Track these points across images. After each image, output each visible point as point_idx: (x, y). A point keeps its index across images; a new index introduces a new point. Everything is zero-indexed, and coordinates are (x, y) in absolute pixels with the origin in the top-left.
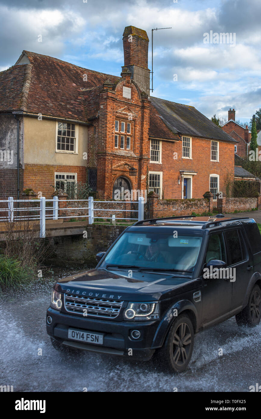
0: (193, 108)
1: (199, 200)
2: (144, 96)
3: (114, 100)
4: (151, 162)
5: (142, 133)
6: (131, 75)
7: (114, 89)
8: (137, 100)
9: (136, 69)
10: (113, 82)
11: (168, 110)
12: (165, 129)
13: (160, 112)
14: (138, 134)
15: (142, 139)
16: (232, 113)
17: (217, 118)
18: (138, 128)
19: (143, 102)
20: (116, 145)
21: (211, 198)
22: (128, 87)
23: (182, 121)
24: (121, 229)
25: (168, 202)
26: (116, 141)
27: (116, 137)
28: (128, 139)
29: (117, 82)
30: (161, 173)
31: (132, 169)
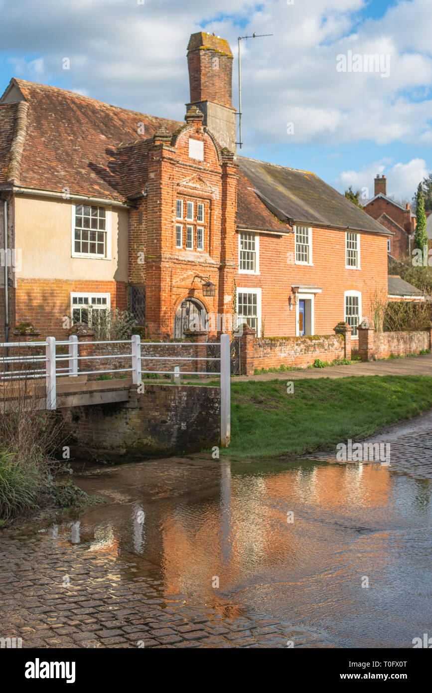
0: (313, 177)
1: (327, 337)
2: (226, 155)
3: (173, 163)
5: (224, 221)
6: (203, 119)
7: (173, 144)
8: (214, 162)
9: (212, 108)
10: (171, 133)
11: (269, 179)
12: (266, 213)
13: (254, 182)
14: (216, 223)
15: (224, 232)
16: (380, 184)
17: (354, 192)
18: (217, 212)
19: (224, 166)
20: (178, 243)
21: (348, 334)
22: (198, 139)
23: (294, 198)
24: (191, 391)
25: (272, 343)
26: (178, 236)
27: (178, 229)
28: (200, 232)
29: (179, 132)
30: (258, 291)
31: (208, 285)
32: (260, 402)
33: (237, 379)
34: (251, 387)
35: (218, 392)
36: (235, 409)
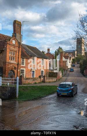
0: (36, 48)
1: (37, 78)
2: (19, 43)
3: (9, 44)
4: (21, 65)
5: (19, 56)
6: (15, 36)
7: (9, 41)
8: (17, 44)
9: (17, 34)
10: (9, 39)
11: (28, 48)
12: (26, 54)
13: (25, 48)
14: (17, 56)
15: (18, 58)
16: (49, 50)
17: (44, 51)
18: (17, 54)
19: (19, 45)
20: (10, 60)
21: (41, 78)
22: (14, 40)
23: (32, 52)
24: (11, 88)
25: (27, 79)
26: (10, 58)
27: (10, 57)
28: (14, 57)
29: (11, 39)
30: (25, 69)
31: (15, 67)
32: (24, 90)
33: (20, 86)
34: (23, 87)
35: (16, 88)
36: (19, 91)
